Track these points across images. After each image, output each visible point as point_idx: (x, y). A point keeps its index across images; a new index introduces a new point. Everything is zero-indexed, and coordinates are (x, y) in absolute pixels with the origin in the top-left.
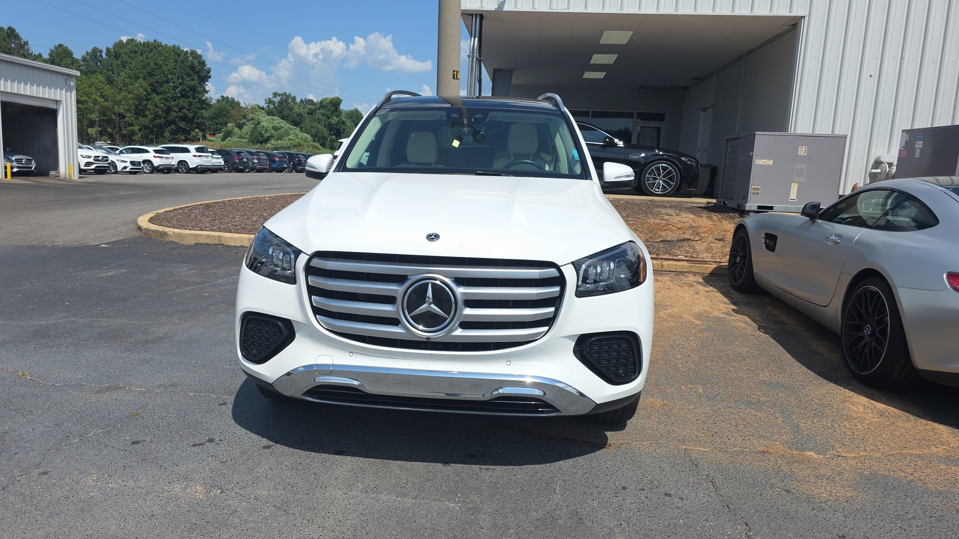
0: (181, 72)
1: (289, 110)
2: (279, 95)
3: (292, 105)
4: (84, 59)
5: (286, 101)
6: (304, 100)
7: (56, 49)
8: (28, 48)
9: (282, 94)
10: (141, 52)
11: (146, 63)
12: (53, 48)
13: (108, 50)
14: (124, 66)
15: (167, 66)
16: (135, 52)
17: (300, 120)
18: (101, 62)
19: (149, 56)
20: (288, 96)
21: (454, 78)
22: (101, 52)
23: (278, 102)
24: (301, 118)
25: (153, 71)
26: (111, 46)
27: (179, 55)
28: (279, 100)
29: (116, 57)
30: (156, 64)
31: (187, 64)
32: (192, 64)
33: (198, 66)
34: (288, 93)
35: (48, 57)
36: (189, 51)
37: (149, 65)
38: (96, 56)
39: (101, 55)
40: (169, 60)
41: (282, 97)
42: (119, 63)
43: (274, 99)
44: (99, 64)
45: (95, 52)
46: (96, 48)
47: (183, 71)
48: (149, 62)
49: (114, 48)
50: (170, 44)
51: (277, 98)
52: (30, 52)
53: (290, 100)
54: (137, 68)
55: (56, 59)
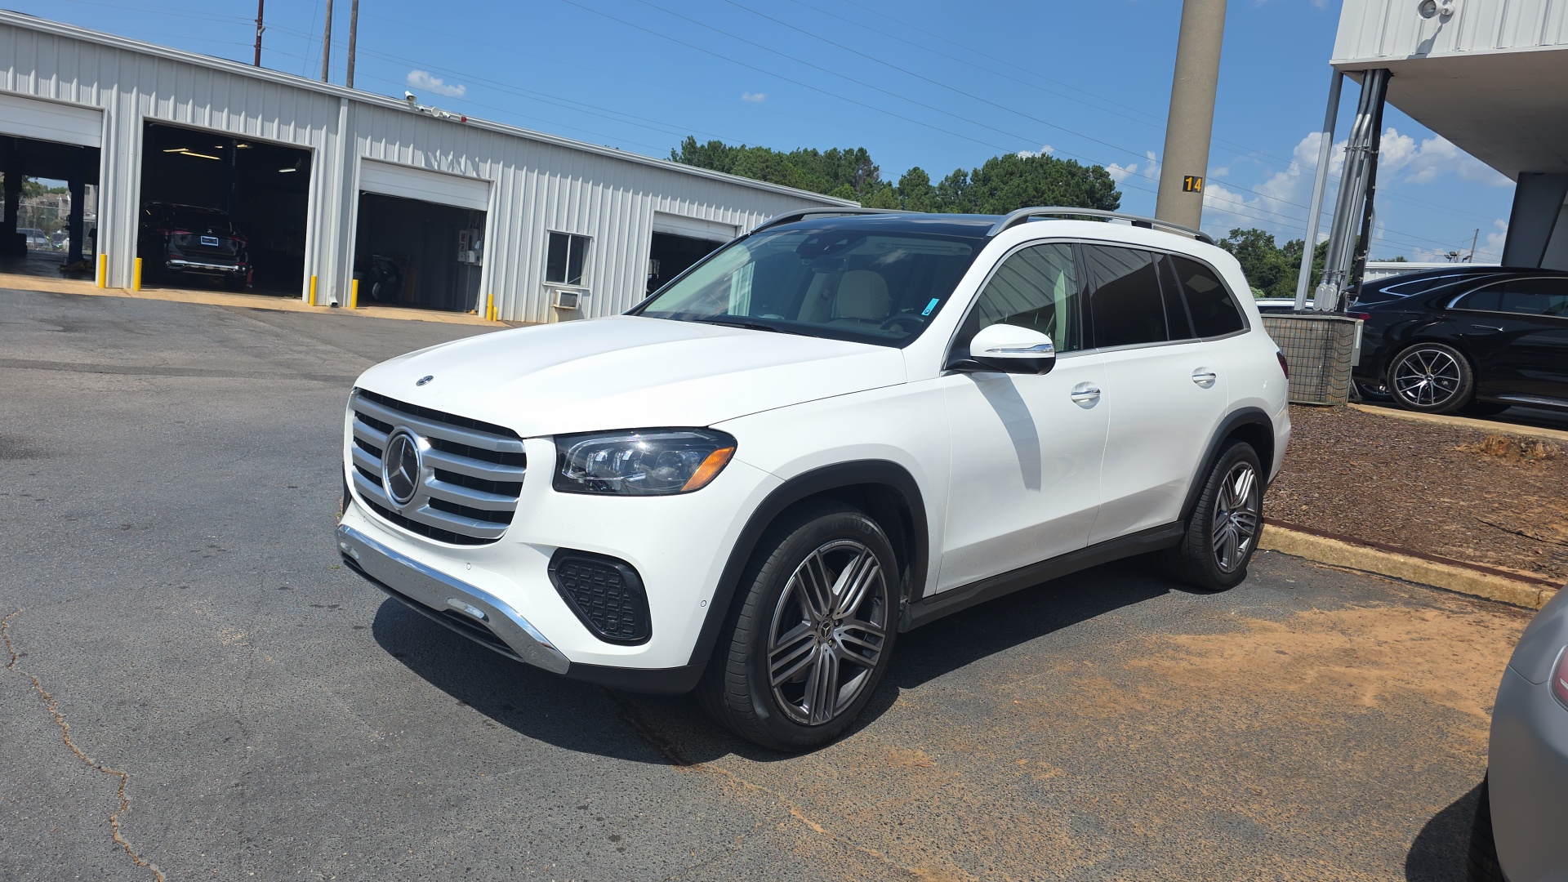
0: (1073, 199)
1: (1258, 259)
2: (1243, 234)
3: (1264, 252)
4: (942, 187)
5: (1253, 244)
6: (1294, 243)
7: (909, 175)
8: (877, 175)
9: (1249, 232)
10: (1021, 172)
11: (1022, 188)
12: (905, 174)
13: (975, 172)
14: (992, 195)
15: (1053, 191)
16: (1012, 174)
17: (1275, 276)
18: (962, 190)
19: (1029, 178)
20: (1259, 235)
21: (1185, 189)
22: (966, 175)
23: (1238, 245)
24: (1276, 273)
25: (1030, 200)
26: (980, 167)
27: (1073, 175)
28: (1240, 242)
29: (984, 181)
30: (1036, 189)
31: (1085, 187)
32: (1091, 188)
33: (1101, 190)
34: (1259, 229)
35: (898, 186)
36: (1091, 167)
37: (1025, 191)
38: (958, 182)
39: (965, 179)
40: (1058, 183)
41: (1247, 238)
42: (986, 191)
43: (1232, 241)
44: (960, 192)
45: (959, 176)
46: (960, 170)
47: (1075, 199)
48: (1027, 187)
49: (983, 170)
50: (1064, 159)
51: (1238, 238)
52: (879, 180)
53: (1261, 243)
54: (1008, 197)
55: (907, 187)
